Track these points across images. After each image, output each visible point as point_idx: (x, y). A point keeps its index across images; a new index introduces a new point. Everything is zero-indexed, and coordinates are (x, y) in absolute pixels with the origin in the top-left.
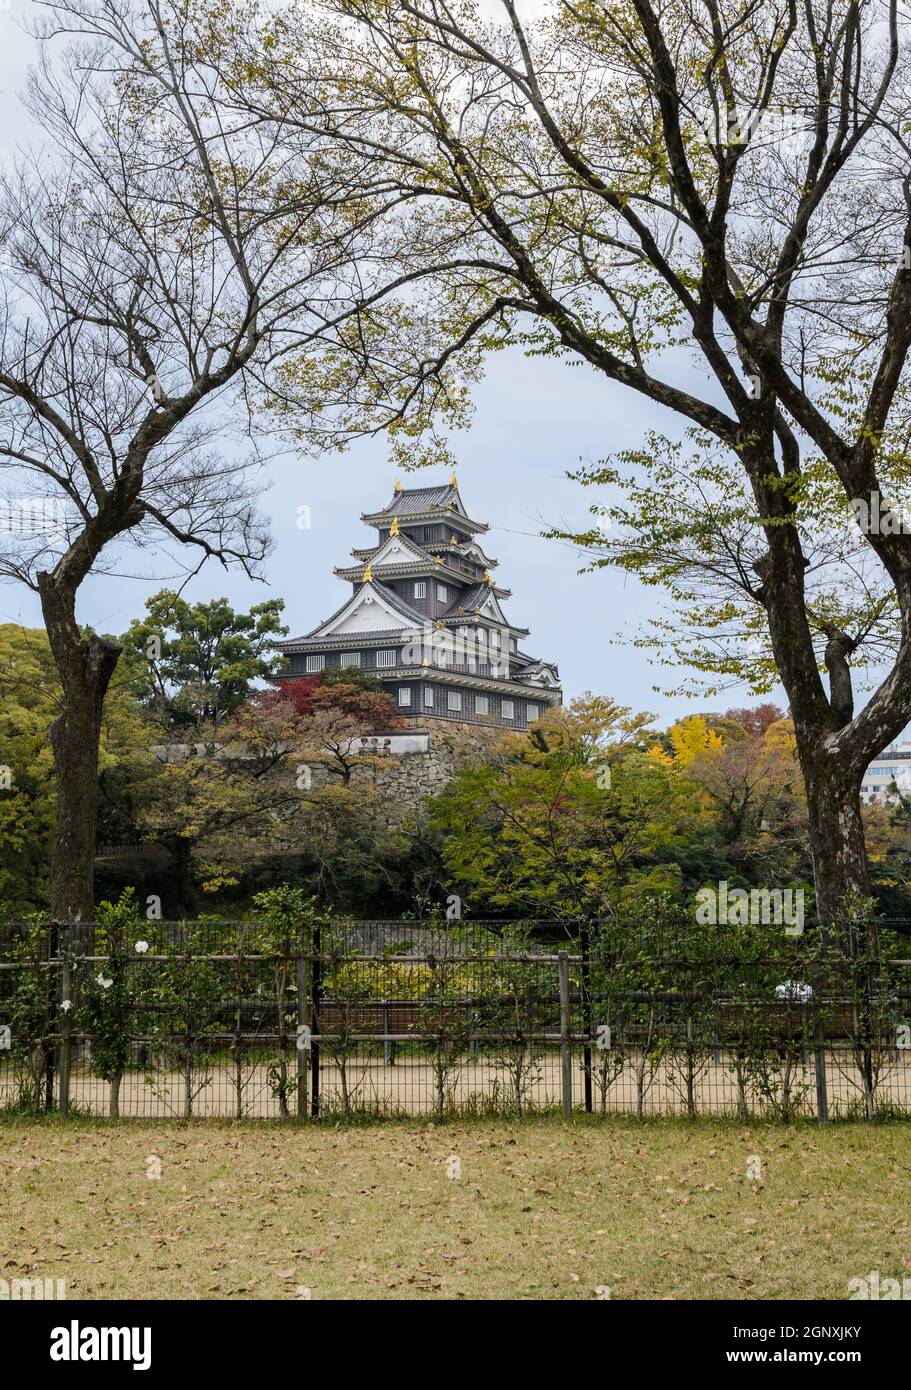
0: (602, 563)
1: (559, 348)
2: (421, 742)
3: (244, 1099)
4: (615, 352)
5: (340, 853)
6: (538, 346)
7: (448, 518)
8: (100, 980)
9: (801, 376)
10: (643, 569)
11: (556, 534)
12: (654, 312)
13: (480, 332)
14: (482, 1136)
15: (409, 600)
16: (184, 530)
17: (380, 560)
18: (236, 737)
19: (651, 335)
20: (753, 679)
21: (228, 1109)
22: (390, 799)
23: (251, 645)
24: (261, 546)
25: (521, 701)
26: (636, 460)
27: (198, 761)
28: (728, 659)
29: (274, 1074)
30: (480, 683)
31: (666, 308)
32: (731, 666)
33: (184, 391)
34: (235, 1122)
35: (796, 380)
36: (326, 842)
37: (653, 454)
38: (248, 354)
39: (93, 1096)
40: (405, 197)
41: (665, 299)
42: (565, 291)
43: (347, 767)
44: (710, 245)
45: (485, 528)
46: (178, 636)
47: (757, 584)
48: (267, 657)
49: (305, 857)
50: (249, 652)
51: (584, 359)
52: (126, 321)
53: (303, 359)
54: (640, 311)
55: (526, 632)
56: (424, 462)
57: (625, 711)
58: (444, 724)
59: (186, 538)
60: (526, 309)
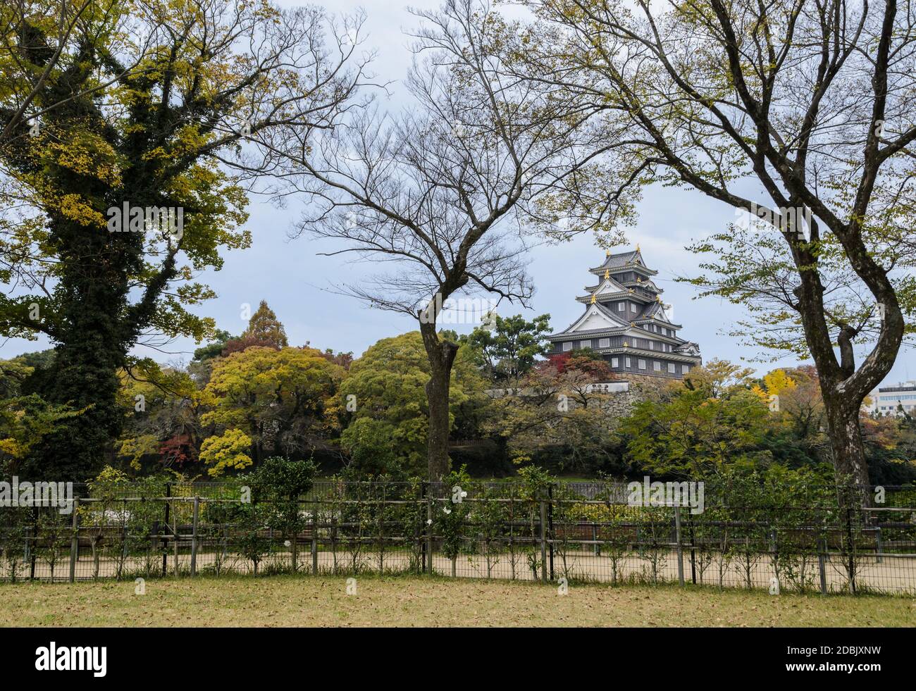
0: (706, 294)
1: (680, 182)
2: (625, 386)
3: (516, 570)
4: (711, 182)
5: (583, 444)
6: (669, 182)
7: (636, 269)
8: (445, 510)
9: (816, 189)
10: (731, 295)
11: (681, 279)
12: (732, 160)
13: (638, 176)
14: (633, 594)
15: (616, 312)
16: (490, 286)
17: (600, 292)
18: (527, 385)
19: (730, 172)
20: (799, 352)
21: (509, 575)
22: (609, 416)
23: (534, 338)
24: (529, 291)
25: (679, 363)
26: (723, 239)
27: (509, 397)
28: (783, 341)
29: (530, 559)
30: (655, 354)
31: (738, 157)
32: (785, 345)
33: (485, 219)
34: (511, 582)
35: (813, 192)
36: (576, 438)
37: (732, 235)
38: (517, 198)
39: (444, 567)
40: (597, 111)
41: (738, 153)
42: (682, 152)
43: (586, 400)
44: (759, 123)
45: (656, 272)
46: (497, 334)
47: (795, 301)
48: (542, 344)
49: (565, 446)
50: (533, 341)
51: (693, 186)
52: (459, 185)
53: (547, 196)
54: (724, 159)
55: (680, 327)
56: (613, 244)
57: (737, 368)
58: (636, 376)
59: (491, 290)
60: (662, 163)
